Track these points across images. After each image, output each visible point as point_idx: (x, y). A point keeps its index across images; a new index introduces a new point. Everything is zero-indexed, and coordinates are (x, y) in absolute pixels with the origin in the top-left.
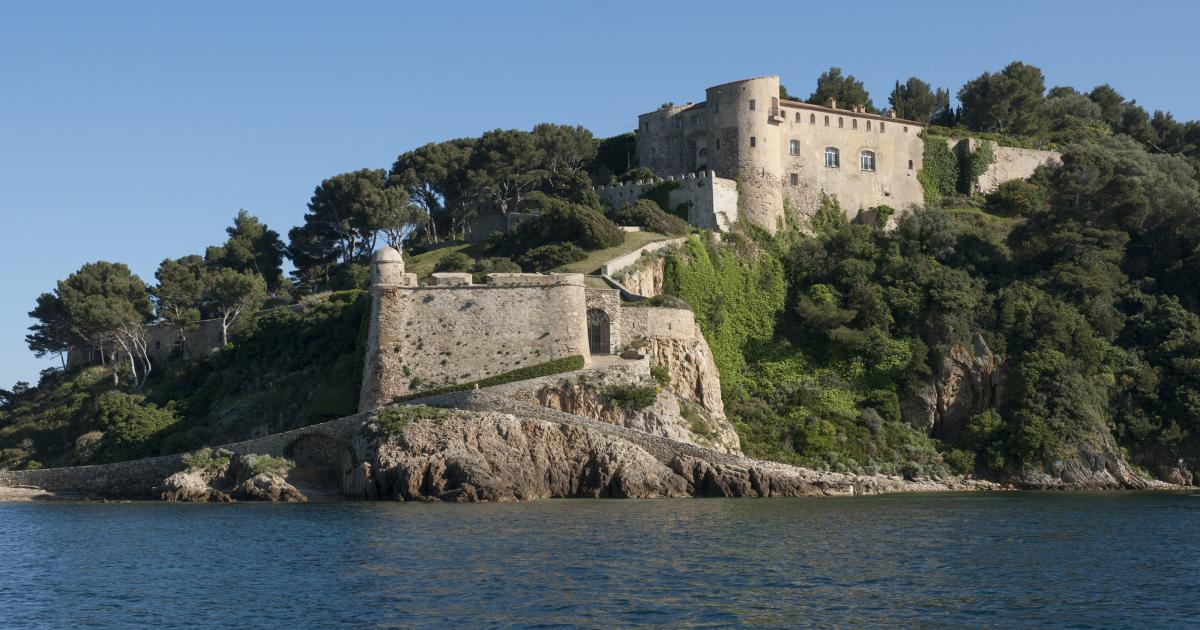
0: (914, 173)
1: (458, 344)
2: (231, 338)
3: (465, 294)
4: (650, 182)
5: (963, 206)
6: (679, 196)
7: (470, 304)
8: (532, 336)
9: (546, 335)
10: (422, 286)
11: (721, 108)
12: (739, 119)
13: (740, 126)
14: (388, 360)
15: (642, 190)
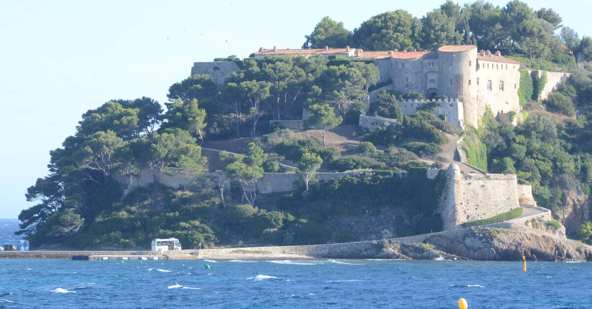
0: (516, 90)
1: (481, 202)
2: (310, 186)
3: (481, 182)
4: (423, 101)
5: (537, 109)
6: (440, 110)
7: (483, 186)
8: (504, 199)
9: (509, 199)
10: (467, 179)
11: (454, 64)
12: (463, 71)
13: (464, 74)
14: (459, 208)
15: (419, 105)
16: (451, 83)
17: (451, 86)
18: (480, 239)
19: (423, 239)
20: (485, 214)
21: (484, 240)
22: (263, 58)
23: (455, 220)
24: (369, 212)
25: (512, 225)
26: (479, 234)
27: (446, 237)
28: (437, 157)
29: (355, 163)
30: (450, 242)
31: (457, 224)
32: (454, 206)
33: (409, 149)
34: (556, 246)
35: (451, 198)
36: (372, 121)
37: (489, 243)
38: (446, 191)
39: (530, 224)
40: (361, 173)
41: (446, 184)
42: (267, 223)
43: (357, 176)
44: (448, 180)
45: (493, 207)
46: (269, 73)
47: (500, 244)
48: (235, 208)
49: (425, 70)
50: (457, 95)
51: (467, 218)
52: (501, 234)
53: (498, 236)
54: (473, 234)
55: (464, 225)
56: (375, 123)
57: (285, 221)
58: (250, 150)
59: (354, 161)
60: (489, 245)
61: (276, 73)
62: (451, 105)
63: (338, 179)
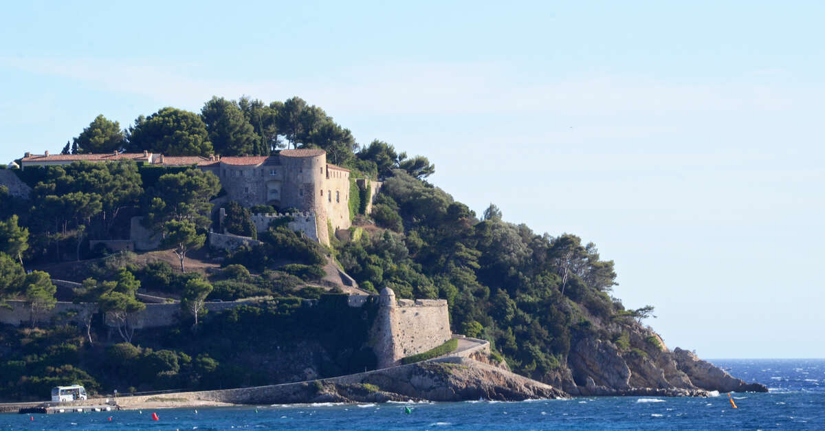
1: (416, 333)
2: (199, 319)
3: (415, 310)
4: (275, 215)
5: (367, 224)
6: (294, 226)
7: (417, 314)
8: (438, 329)
9: (442, 328)
10: (401, 306)
11: (304, 171)
12: (315, 179)
13: (316, 182)
14: (396, 340)
15: (270, 220)
16: (301, 194)
17: (301, 198)
18: (432, 376)
19: (361, 379)
20: (420, 347)
21: (436, 377)
22: (69, 165)
23: (392, 355)
24: (281, 348)
25: (463, 360)
26: (429, 370)
27: (387, 376)
28: (323, 281)
29: (234, 291)
30: (391, 381)
31: (396, 359)
32: (391, 338)
33: (289, 271)
34: (507, 382)
35: (387, 328)
36: (227, 240)
37: (443, 381)
38: (379, 321)
39: (474, 357)
40: (260, 301)
41: (379, 312)
42: (162, 365)
43: (256, 305)
44: (381, 308)
45: (428, 338)
46: (92, 183)
47: (457, 381)
48: (113, 347)
49: (266, 179)
50: (309, 208)
51: (405, 353)
52: (454, 370)
53: (451, 372)
54: (421, 371)
55: (403, 361)
56: (231, 243)
57: (181, 362)
58: (122, 277)
59: (233, 288)
60: (443, 384)
61: (100, 183)
62: (307, 220)
63: (237, 310)
